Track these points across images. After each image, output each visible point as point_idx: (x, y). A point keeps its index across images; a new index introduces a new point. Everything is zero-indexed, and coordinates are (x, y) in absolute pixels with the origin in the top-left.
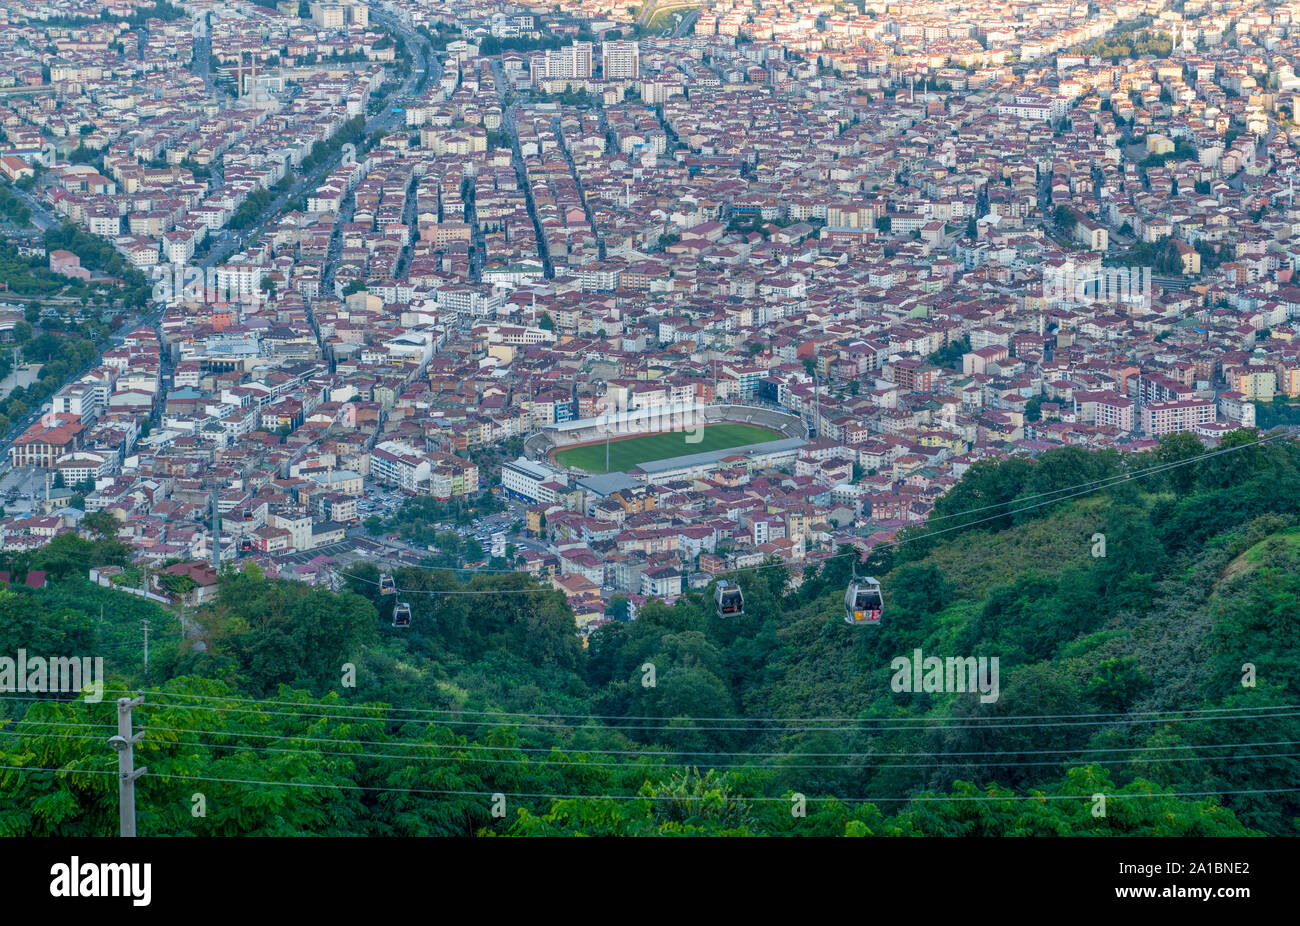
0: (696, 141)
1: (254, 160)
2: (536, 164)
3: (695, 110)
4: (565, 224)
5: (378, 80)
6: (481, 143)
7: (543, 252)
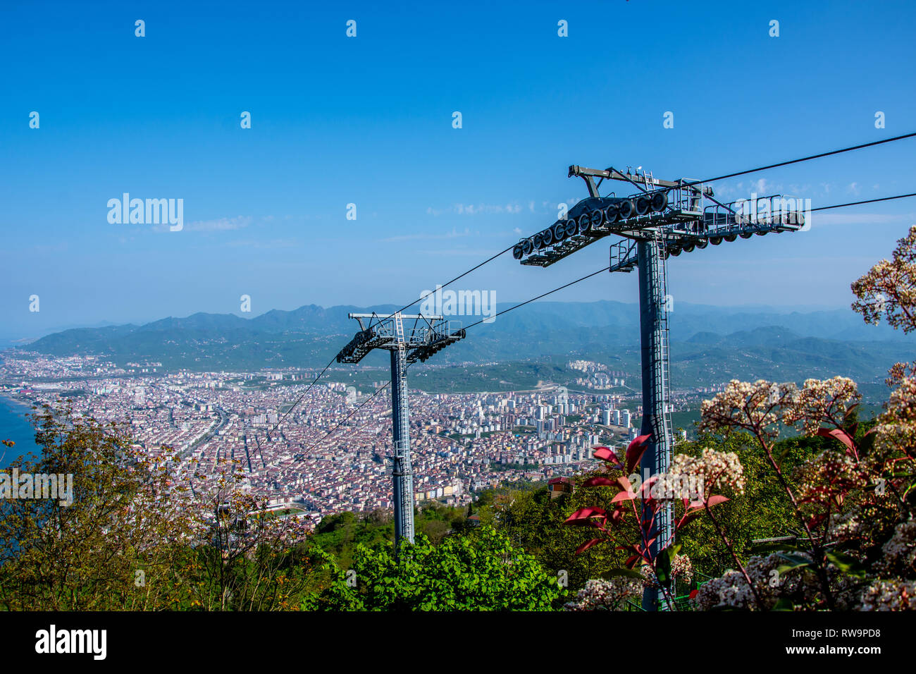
0: (290, 439)
1: (180, 444)
2: (250, 444)
3: (290, 431)
4: (256, 459)
5: (213, 424)
6: (237, 439)
7: (250, 467)
